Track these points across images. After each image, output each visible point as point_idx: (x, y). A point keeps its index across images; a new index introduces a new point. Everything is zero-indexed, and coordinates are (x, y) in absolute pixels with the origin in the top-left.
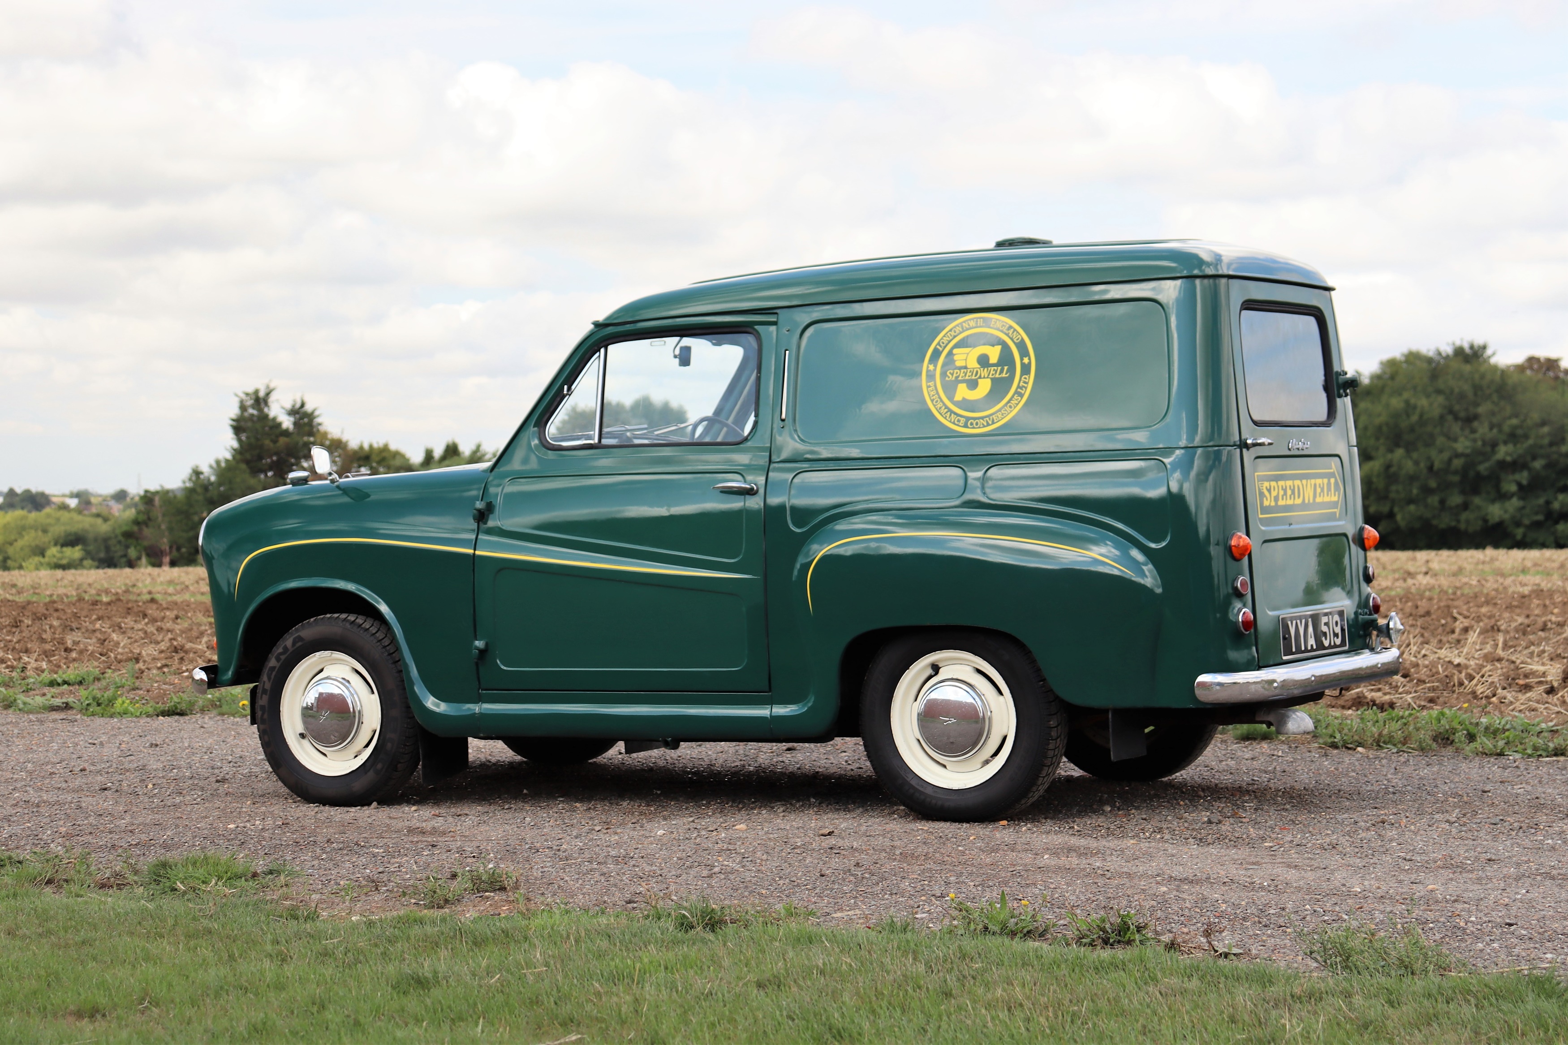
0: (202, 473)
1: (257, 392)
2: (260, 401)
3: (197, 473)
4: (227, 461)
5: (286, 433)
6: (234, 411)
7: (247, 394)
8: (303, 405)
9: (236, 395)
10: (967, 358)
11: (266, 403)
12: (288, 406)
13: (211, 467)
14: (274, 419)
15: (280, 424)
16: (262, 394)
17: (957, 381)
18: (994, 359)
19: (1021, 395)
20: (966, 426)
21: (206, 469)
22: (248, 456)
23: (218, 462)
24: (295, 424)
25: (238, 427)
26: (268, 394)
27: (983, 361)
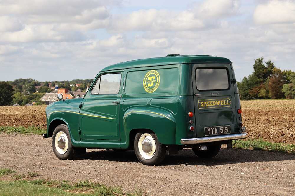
0: (246, 78)
1: (259, 59)
2: (260, 61)
3: (245, 78)
4: (252, 75)
5: (266, 68)
6: (254, 63)
7: (257, 60)
8: (270, 62)
9: (255, 60)
10: (150, 78)
11: (262, 62)
12: (267, 62)
13: (248, 77)
14: (263, 65)
15: (265, 66)
16: (260, 59)
17: (148, 83)
18: (154, 79)
19: (157, 86)
20: (149, 91)
21: (247, 77)
22: (257, 74)
23: (250, 76)
24: (268, 66)
25: (255, 67)
26: (262, 60)
27: (152, 79)
